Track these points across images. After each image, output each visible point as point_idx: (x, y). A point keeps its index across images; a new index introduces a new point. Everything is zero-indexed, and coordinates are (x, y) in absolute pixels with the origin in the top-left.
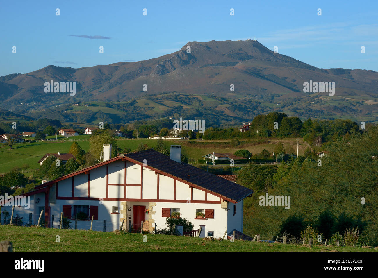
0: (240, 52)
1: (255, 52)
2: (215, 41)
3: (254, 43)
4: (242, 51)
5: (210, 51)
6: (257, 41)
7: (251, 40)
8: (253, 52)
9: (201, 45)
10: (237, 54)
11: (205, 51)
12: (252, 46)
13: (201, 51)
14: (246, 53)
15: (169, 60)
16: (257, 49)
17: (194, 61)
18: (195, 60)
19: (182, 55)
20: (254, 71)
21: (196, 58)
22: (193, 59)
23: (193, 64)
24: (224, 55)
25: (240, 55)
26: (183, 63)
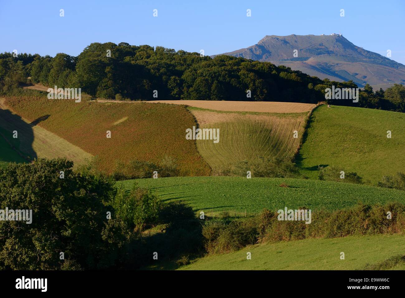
0: (321, 47)
1: (337, 47)
2: (295, 35)
3: (338, 38)
4: (323, 46)
5: (287, 45)
6: (342, 36)
7: (335, 35)
8: (334, 48)
9: (278, 39)
10: (316, 49)
11: (281, 45)
12: (335, 40)
13: (277, 45)
14: (327, 48)
15: (241, 54)
16: (340, 45)
17: (268, 56)
18: (269, 54)
19: (256, 49)
20: (325, 66)
21: (271, 53)
22: (267, 54)
23: (266, 59)
24: (302, 49)
25: (319, 50)
26: (255, 58)
